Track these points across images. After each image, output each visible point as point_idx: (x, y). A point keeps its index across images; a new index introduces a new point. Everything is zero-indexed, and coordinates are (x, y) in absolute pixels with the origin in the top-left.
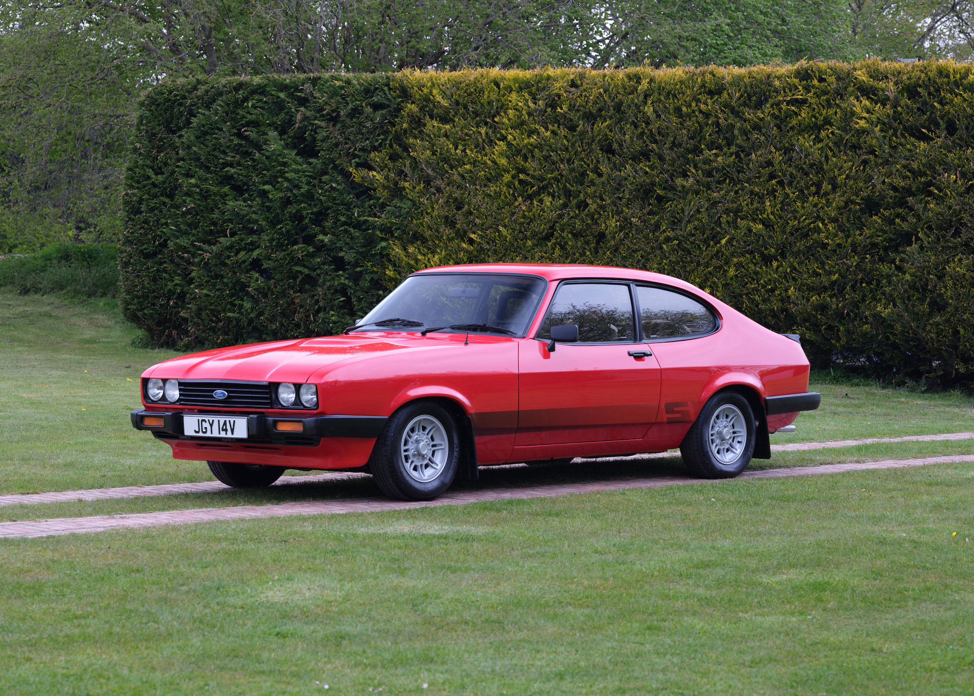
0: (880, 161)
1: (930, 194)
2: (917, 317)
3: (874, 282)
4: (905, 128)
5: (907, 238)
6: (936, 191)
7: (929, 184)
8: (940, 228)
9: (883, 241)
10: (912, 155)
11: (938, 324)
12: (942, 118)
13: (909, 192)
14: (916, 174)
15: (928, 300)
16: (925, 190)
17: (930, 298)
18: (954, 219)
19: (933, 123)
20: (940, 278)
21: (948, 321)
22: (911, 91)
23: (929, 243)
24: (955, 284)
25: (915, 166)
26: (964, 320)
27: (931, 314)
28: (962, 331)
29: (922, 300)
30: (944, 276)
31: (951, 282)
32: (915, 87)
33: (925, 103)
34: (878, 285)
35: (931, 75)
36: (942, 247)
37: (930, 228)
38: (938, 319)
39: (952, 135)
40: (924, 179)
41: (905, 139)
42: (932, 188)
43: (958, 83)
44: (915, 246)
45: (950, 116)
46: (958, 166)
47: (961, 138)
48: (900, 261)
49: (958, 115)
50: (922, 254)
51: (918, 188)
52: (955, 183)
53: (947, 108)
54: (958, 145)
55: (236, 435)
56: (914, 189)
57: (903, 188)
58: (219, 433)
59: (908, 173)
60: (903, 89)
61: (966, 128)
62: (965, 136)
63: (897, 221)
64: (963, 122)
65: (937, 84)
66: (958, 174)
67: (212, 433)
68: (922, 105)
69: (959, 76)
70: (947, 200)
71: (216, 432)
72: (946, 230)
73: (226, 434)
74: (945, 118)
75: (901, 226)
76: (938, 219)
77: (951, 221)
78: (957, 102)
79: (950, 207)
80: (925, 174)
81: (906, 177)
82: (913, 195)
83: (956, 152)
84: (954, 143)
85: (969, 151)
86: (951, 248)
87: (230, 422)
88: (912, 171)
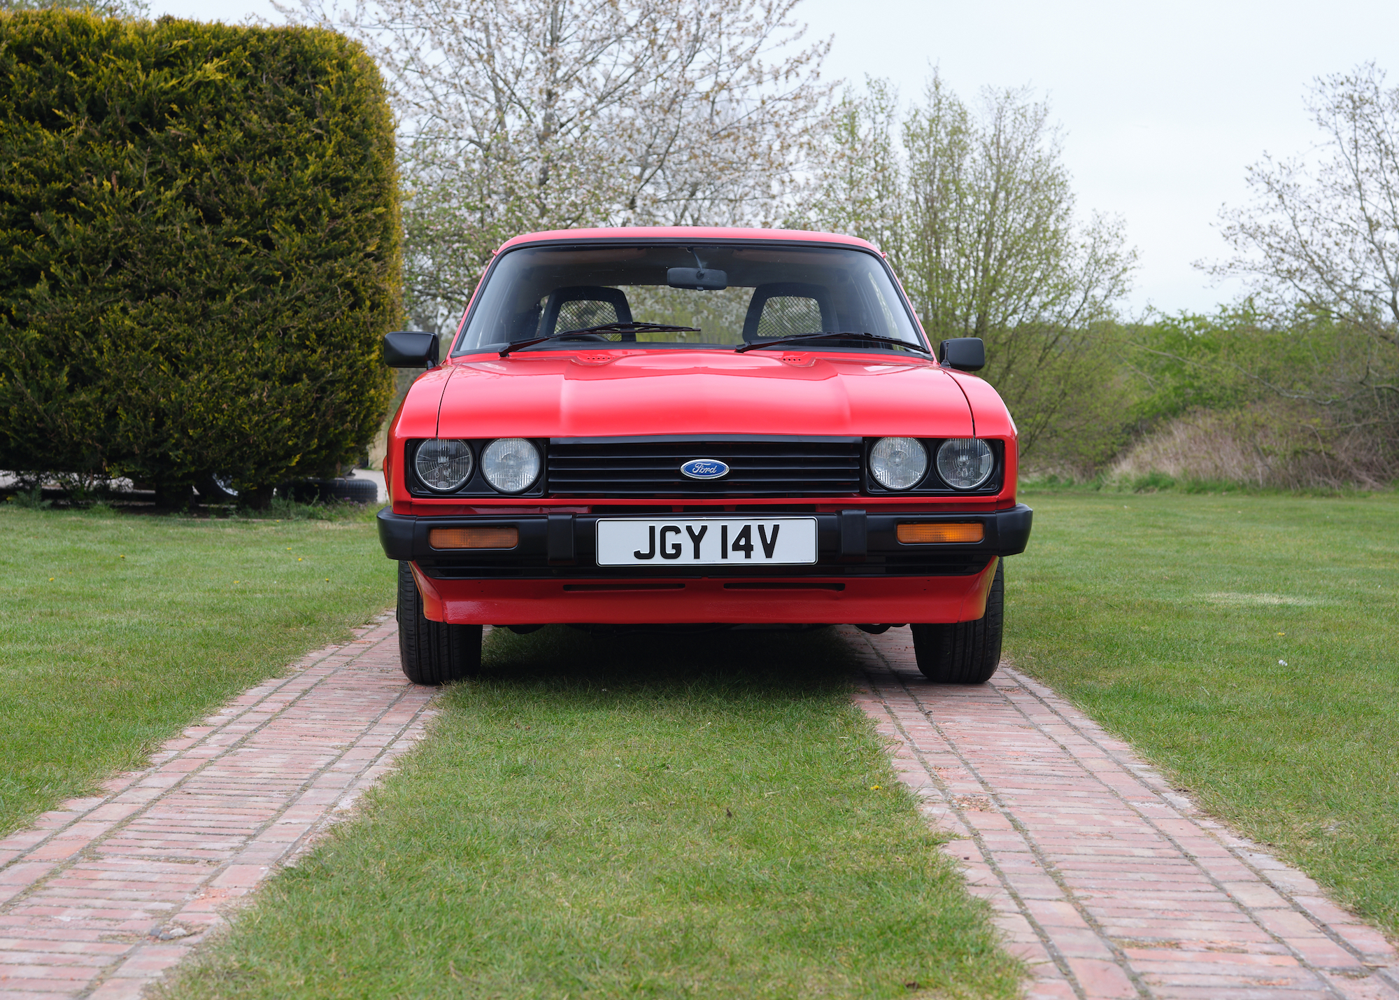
1: (73, 209)
2: (47, 395)
4: (18, 109)
5: (30, 276)
6: (82, 205)
7: (69, 193)
8: (88, 261)
10: (34, 149)
11: (84, 405)
12: (82, 95)
13: (35, 205)
14: (46, 178)
15: (67, 369)
16: (62, 203)
17: (72, 366)
18: (113, 247)
19: (66, 100)
20: (90, 334)
21: (100, 401)
22: (23, 51)
23: (71, 283)
24: (114, 343)
25: (44, 164)
26: (130, 398)
27: (70, 390)
28: (123, 416)
29: (55, 370)
30: (96, 331)
31: (108, 342)
32: (30, 46)
33: (49, 72)
35: (58, 29)
36: (93, 289)
37: (72, 261)
38: (83, 397)
39: (99, 122)
40: (59, 186)
41: (21, 124)
42: (74, 200)
43: (104, 44)
44: (42, 287)
45: (96, 93)
46: (115, 168)
47: (115, 126)
48: (18, 310)
49: (109, 92)
50: (57, 300)
51: (50, 199)
52: (112, 192)
53: (89, 80)
54: (110, 137)
55: (780, 557)
56: (44, 200)
57: (25, 198)
58: (724, 555)
59: (32, 176)
60: (9, 48)
61: (123, 112)
62: (121, 124)
63: (17, 248)
64: (118, 103)
65: (71, 44)
66: (114, 180)
67: (697, 555)
68: (44, 74)
69: (104, 33)
70: (100, 217)
71: (711, 554)
72: (97, 264)
73: (748, 556)
74: (88, 96)
75: (24, 257)
76: (86, 246)
77: (107, 249)
78: (105, 72)
79: (104, 229)
80: (59, 178)
81: (29, 181)
82: (41, 209)
83: (108, 146)
84: (103, 134)
85: (130, 146)
86: (107, 289)
87: (761, 528)
88: (38, 172)
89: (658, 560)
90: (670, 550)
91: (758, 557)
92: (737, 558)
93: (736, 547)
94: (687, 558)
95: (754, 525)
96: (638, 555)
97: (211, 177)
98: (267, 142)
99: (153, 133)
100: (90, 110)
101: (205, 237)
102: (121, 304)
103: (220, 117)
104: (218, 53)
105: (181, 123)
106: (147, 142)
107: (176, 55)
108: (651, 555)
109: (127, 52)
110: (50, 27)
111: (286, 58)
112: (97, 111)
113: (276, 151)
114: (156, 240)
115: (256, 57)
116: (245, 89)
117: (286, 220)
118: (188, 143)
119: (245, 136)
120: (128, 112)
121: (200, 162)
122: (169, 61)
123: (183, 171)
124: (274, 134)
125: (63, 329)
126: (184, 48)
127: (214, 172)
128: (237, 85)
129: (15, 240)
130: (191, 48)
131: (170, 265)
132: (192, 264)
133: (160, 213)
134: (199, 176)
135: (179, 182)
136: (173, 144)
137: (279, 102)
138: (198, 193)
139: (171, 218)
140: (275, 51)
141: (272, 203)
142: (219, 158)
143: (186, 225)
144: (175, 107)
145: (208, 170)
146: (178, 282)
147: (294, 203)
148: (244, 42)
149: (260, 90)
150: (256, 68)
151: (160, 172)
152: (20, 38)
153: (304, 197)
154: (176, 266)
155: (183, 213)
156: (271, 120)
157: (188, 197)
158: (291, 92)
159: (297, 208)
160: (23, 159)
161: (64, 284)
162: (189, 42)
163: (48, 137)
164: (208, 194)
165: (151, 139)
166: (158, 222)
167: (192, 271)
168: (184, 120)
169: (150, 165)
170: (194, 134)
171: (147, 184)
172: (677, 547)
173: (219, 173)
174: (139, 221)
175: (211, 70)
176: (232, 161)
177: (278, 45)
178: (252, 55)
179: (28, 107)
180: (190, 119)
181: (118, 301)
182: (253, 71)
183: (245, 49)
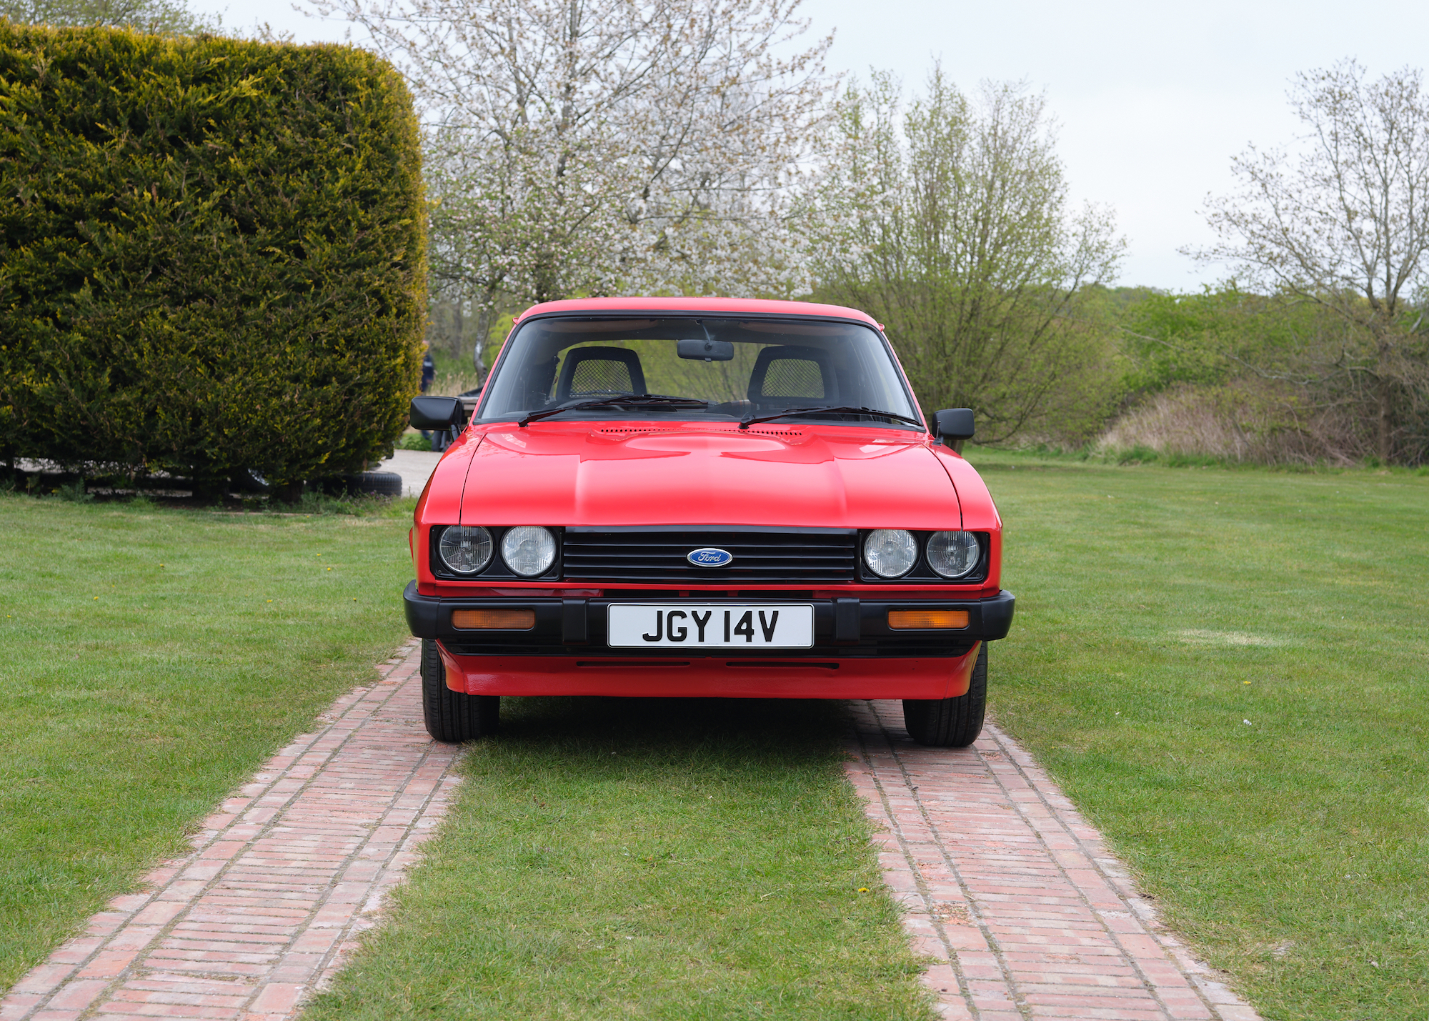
0: (28, 167)
1: (115, 218)
2: (90, 395)
3: (20, 344)
4: (63, 122)
5: (74, 281)
6: (124, 214)
7: (111, 203)
8: (130, 268)
9: (34, 285)
10: (78, 161)
11: (125, 405)
12: (124, 110)
13: (79, 214)
14: (89, 188)
15: (109, 370)
16: (105, 212)
17: (114, 368)
18: (153, 255)
19: (109, 114)
20: (131, 338)
21: (140, 401)
22: (68, 67)
23: (113, 288)
24: (154, 346)
25: (87, 175)
26: (168, 398)
27: (112, 390)
28: (162, 415)
29: (98, 371)
30: (137, 335)
31: (147, 345)
32: (74, 62)
33: (92, 87)
34: (24, 348)
35: (101, 45)
36: (134, 294)
37: (115, 268)
38: (124, 397)
39: (140, 135)
40: (101, 196)
41: (66, 136)
42: (116, 210)
43: (145, 60)
44: (85, 292)
45: (137, 108)
46: (155, 180)
47: (155, 140)
48: (63, 314)
49: (150, 107)
50: (100, 304)
51: (93, 209)
52: (152, 203)
53: (131, 95)
54: (150, 149)
55: (778, 641)
56: (87, 210)
57: (70, 207)
58: (727, 639)
59: (76, 187)
60: (55, 64)
61: (163, 126)
62: (161, 137)
63: (62, 255)
64: (155, 118)
65: (114, 60)
66: (154, 191)
67: (701, 638)
68: (88, 89)
69: (145, 50)
70: (140, 227)
71: (714, 638)
72: (138, 271)
73: (749, 640)
74: (129, 110)
75: (69, 264)
76: (127, 254)
77: (147, 257)
78: (146, 88)
79: (144, 238)
80: (102, 189)
81: (74, 192)
82: (84, 218)
83: (149, 158)
84: (143, 146)
85: (170, 159)
86: (147, 295)
87: (762, 614)
88: (81, 182)
89: (665, 642)
90: (676, 634)
91: (759, 641)
92: (738, 641)
93: (738, 631)
94: (692, 641)
95: (755, 611)
96: (646, 637)
97: (246, 189)
98: (300, 156)
99: (191, 146)
100: (131, 124)
101: (240, 246)
102: (160, 309)
103: (255, 131)
104: (253, 70)
105: (218, 137)
106: (185, 155)
107: (213, 72)
108: (658, 638)
109: (167, 69)
110: (93, 44)
111: (318, 75)
112: (138, 124)
113: (308, 165)
114: (193, 249)
115: (289, 74)
116: (279, 105)
117: (317, 231)
118: (225, 157)
119: (278, 150)
120: (167, 126)
121: (236, 174)
122: (204, 77)
123: (220, 183)
124: (306, 148)
125: (105, 332)
126: (221, 65)
127: (249, 184)
128: (271, 101)
129: (60, 248)
130: (228, 65)
131: (207, 273)
132: (228, 271)
133: (198, 223)
134: (235, 188)
135: (216, 193)
136: (210, 157)
137: (311, 118)
138: (233, 204)
139: (208, 228)
140: (307, 69)
141: (304, 214)
142: (254, 171)
143: (222, 235)
144: (212, 122)
145: (243, 182)
146: (215, 288)
147: (325, 215)
148: (278, 59)
149: (293, 106)
150: (289, 85)
151: (198, 184)
152: (65, 54)
153: (334, 209)
154: (212, 274)
155: (219, 223)
156: (304, 135)
157: (224, 207)
158: (323, 108)
159: (327, 219)
160: (68, 170)
161: (107, 290)
162: (225, 60)
163: (92, 149)
164: (243, 205)
165: (190, 152)
166: (196, 231)
167: (228, 278)
168: (220, 134)
169: (188, 177)
170: (230, 147)
171: (185, 195)
172: (683, 631)
173: (253, 186)
174: (177, 231)
175: (247, 86)
176: (266, 174)
177: (311, 63)
178: (285, 72)
179: (73, 120)
180: (227, 134)
181: (157, 306)
182: (286, 88)
183: (279, 66)
